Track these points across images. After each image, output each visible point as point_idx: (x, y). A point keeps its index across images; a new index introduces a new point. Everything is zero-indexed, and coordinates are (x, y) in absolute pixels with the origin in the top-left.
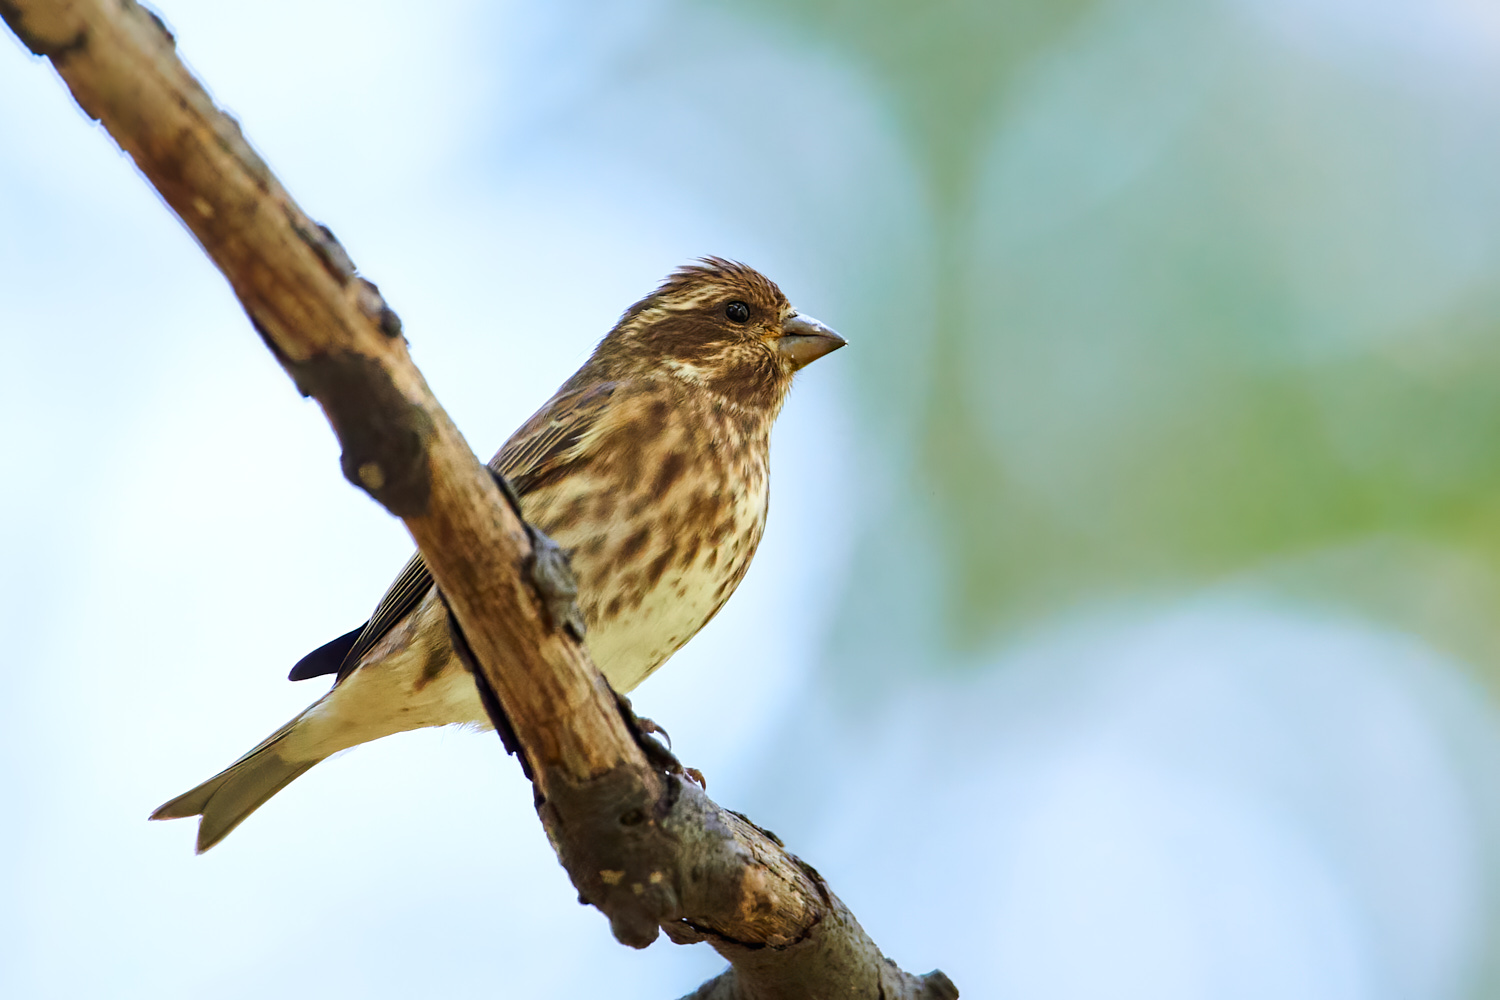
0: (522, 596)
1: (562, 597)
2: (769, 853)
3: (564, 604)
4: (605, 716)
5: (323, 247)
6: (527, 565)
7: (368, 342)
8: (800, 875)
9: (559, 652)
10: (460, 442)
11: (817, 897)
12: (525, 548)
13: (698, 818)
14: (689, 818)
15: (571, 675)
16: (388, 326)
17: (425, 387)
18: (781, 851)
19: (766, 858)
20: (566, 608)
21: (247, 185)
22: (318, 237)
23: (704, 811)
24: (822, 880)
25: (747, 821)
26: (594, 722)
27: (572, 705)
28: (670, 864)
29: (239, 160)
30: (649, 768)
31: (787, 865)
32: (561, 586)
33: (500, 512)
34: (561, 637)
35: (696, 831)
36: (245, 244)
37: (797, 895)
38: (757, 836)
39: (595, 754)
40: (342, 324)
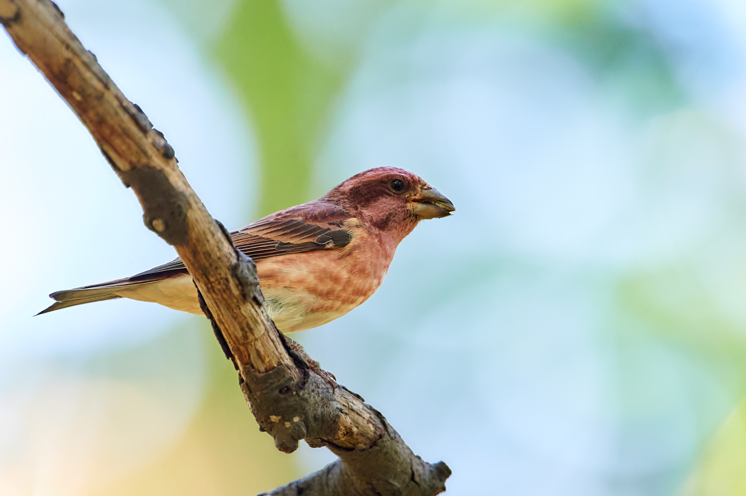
0: (232, 284)
1: (251, 284)
2: (357, 405)
3: (253, 288)
4: (273, 341)
5: (136, 116)
6: (234, 269)
7: (157, 162)
8: (373, 416)
9: (250, 310)
10: (203, 209)
11: (381, 426)
12: (234, 261)
13: (318, 391)
14: (313, 391)
15: (256, 322)
16: (168, 154)
17: (186, 183)
18: (363, 404)
19: (355, 408)
20: (254, 289)
21: (99, 86)
22: (134, 111)
23: (321, 387)
24: (384, 418)
25: (347, 390)
26: (267, 344)
27: (256, 336)
28: (303, 413)
29: (95, 74)
30: (294, 366)
31: (365, 411)
32: (251, 279)
33: (222, 243)
34: (251, 303)
35: (316, 397)
36: (97, 114)
37: (371, 425)
38: (351, 397)
39: (267, 360)
40: (145, 153)
